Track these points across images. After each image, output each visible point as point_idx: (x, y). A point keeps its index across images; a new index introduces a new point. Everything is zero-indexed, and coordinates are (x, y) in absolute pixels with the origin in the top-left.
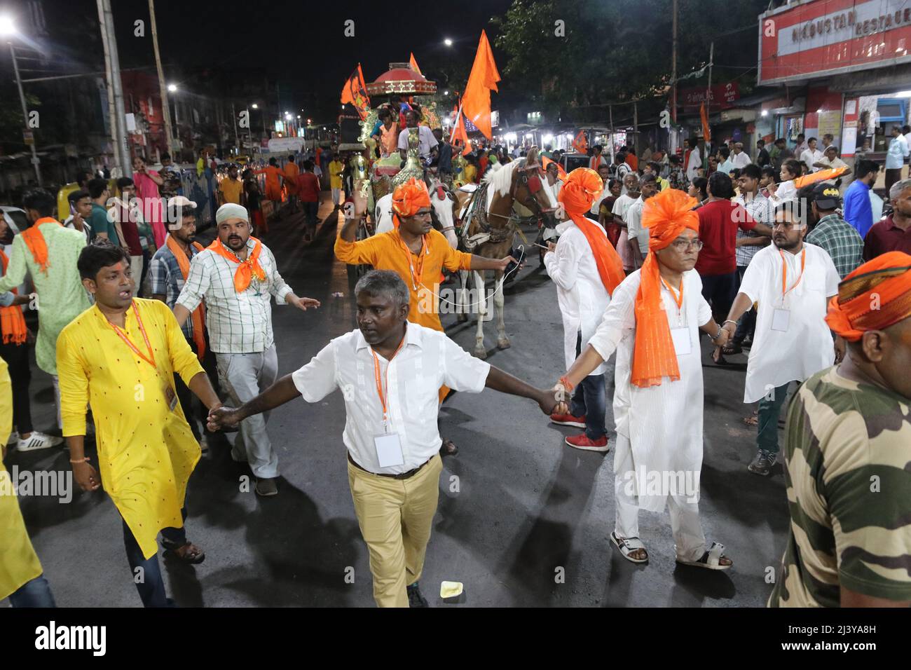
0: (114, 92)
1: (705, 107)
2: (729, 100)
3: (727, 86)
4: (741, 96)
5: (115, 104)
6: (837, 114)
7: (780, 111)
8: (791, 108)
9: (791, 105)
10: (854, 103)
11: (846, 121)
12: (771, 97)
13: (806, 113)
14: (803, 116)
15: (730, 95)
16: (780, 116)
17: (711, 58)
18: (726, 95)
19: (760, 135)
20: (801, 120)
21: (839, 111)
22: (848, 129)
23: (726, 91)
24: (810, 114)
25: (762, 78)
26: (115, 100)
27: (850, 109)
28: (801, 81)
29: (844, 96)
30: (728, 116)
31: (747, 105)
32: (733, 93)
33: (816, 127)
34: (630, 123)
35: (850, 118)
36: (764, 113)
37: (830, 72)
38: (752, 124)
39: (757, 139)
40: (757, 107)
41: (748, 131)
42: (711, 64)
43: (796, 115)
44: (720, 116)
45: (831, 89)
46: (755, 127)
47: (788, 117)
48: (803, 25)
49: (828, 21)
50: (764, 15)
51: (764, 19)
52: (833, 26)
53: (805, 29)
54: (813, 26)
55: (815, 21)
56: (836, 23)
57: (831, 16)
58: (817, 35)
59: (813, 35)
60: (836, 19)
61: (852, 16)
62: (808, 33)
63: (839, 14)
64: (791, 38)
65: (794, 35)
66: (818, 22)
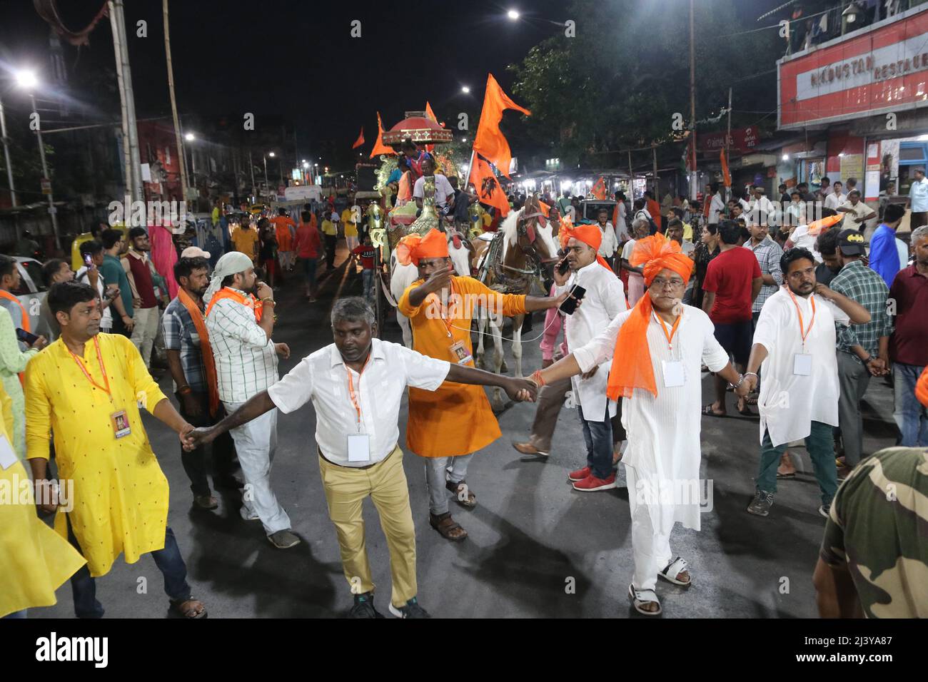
0: (129, 142)
1: (725, 152)
2: (749, 145)
3: (748, 130)
4: (761, 141)
5: (131, 154)
6: (858, 158)
7: (801, 155)
8: (812, 152)
9: (812, 149)
10: (876, 146)
11: (869, 164)
12: (791, 141)
13: (827, 156)
14: (825, 160)
15: (750, 140)
16: (801, 160)
17: (730, 103)
18: (746, 140)
19: (781, 179)
20: (823, 164)
21: (860, 155)
22: (870, 173)
23: (745, 135)
24: (831, 158)
25: (782, 123)
26: (130, 150)
27: (873, 152)
28: (821, 125)
29: (865, 140)
30: (748, 161)
31: (767, 149)
32: (753, 138)
33: (839, 170)
34: (650, 168)
35: (873, 161)
36: (785, 157)
37: (849, 116)
38: (773, 169)
39: (779, 183)
40: (777, 152)
41: (770, 176)
42: (730, 109)
43: (819, 158)
44: (741, 160)
45: (851, 133)
46: (776, 172)
47: (809, 161)
48: (821, 69)
49: (846, 66)
50: (782, 61)
51: (782, 65)
52: (851, 71)
53: (823, 73)
54: (831, 71)
55: (833, 66)
56: (854, 68)
57: (849, 61)
58: (836, 79)
59: (831, 79)
60: (855, 63)
61: (870, 61)
62: (827, 78)
63: (857, 58)
64: (809, 82)
65: (813, 80)
66: (837, 67)
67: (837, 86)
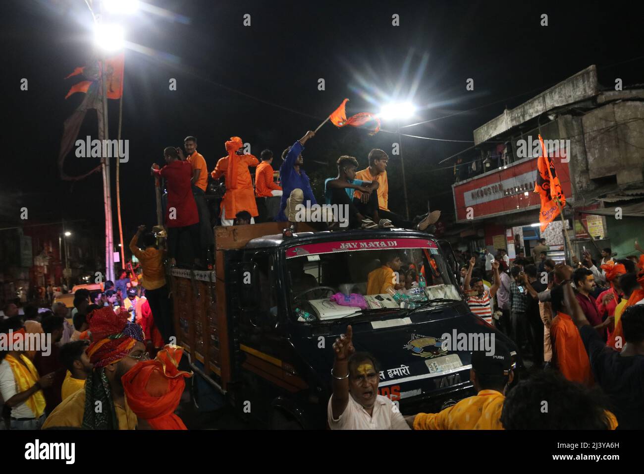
0: (109, 240)
2: (441, 231)
4: (447, 229)
5: (109, 247)
6: (502, 237)
10: (510, 230)
11: (508, 240)
12: (465, 229)
13: (485, 237)
15: (441, 229)
20: (483, 241)
21: (503, 235)
22: (510, 245)
24: (489, 238)
25: (459, 219)
26: (109, 245)
27: (509, 234)
29: (504, 227)
33: (493, 244)
35: (510, 238)
37: (494, 215)
40: (457, 235)
45: (497, 224)
48: (476, 190)
49: (489, 188)
50: (455, 185)
51: (455, 187)
52: (492, 191)
53: (478, 192)
54: (482, 191)
55: (483, 188)
56: (493, 189)
57: (490, 186)
58: (485, 196)
59: (482, 196)
60: (493, 187)
61: (501, 186)
62: (480, 195)
63: (494, 185)
64: (471, 197)
65: (473, 196)
66: (484, 189)
67: (485, 199)
